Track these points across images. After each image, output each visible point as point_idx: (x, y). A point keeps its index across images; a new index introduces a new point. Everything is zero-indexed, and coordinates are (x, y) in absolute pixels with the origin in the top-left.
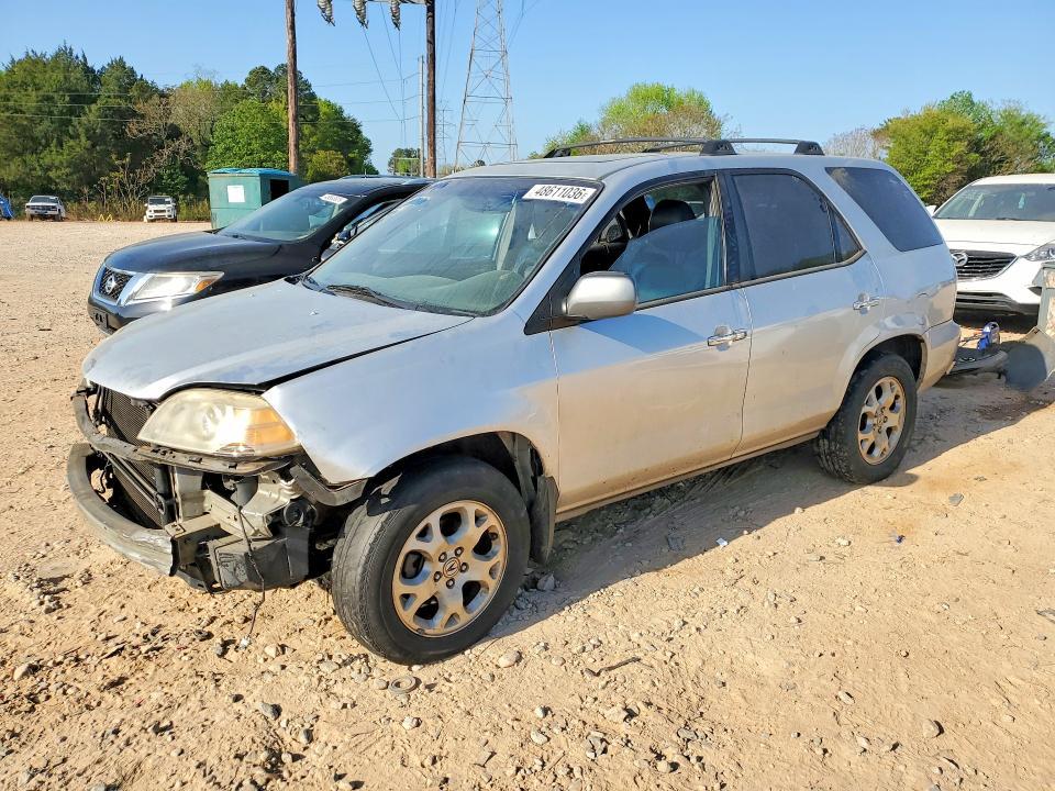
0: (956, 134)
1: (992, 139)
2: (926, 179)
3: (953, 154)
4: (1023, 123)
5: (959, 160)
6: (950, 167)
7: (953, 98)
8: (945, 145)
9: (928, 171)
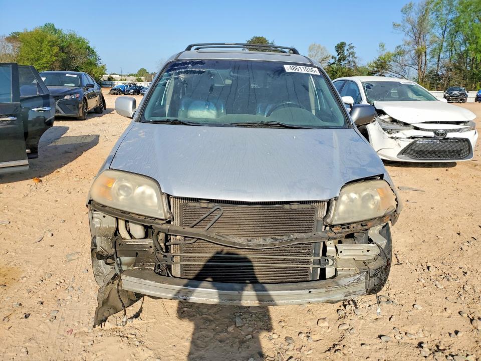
0: (53, 44)
1: (68, 47)
2: (44, 64)
3: (54, 52)
4: (79, 41)
5: (56, 55)
6: (54, 59)
7: (45, 25)
8: (49, 48)
9: (45, 60)
